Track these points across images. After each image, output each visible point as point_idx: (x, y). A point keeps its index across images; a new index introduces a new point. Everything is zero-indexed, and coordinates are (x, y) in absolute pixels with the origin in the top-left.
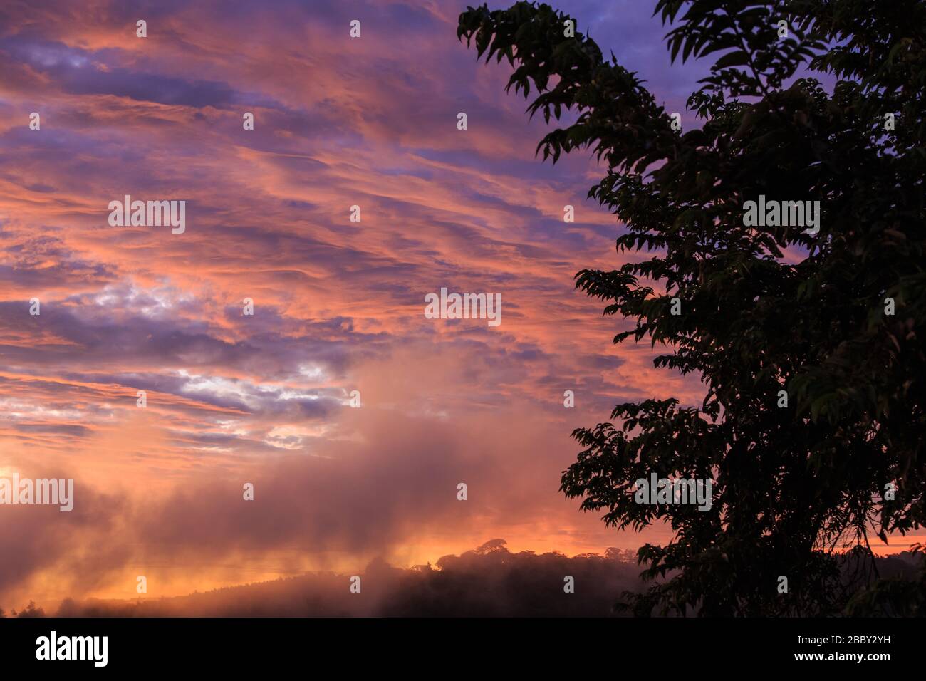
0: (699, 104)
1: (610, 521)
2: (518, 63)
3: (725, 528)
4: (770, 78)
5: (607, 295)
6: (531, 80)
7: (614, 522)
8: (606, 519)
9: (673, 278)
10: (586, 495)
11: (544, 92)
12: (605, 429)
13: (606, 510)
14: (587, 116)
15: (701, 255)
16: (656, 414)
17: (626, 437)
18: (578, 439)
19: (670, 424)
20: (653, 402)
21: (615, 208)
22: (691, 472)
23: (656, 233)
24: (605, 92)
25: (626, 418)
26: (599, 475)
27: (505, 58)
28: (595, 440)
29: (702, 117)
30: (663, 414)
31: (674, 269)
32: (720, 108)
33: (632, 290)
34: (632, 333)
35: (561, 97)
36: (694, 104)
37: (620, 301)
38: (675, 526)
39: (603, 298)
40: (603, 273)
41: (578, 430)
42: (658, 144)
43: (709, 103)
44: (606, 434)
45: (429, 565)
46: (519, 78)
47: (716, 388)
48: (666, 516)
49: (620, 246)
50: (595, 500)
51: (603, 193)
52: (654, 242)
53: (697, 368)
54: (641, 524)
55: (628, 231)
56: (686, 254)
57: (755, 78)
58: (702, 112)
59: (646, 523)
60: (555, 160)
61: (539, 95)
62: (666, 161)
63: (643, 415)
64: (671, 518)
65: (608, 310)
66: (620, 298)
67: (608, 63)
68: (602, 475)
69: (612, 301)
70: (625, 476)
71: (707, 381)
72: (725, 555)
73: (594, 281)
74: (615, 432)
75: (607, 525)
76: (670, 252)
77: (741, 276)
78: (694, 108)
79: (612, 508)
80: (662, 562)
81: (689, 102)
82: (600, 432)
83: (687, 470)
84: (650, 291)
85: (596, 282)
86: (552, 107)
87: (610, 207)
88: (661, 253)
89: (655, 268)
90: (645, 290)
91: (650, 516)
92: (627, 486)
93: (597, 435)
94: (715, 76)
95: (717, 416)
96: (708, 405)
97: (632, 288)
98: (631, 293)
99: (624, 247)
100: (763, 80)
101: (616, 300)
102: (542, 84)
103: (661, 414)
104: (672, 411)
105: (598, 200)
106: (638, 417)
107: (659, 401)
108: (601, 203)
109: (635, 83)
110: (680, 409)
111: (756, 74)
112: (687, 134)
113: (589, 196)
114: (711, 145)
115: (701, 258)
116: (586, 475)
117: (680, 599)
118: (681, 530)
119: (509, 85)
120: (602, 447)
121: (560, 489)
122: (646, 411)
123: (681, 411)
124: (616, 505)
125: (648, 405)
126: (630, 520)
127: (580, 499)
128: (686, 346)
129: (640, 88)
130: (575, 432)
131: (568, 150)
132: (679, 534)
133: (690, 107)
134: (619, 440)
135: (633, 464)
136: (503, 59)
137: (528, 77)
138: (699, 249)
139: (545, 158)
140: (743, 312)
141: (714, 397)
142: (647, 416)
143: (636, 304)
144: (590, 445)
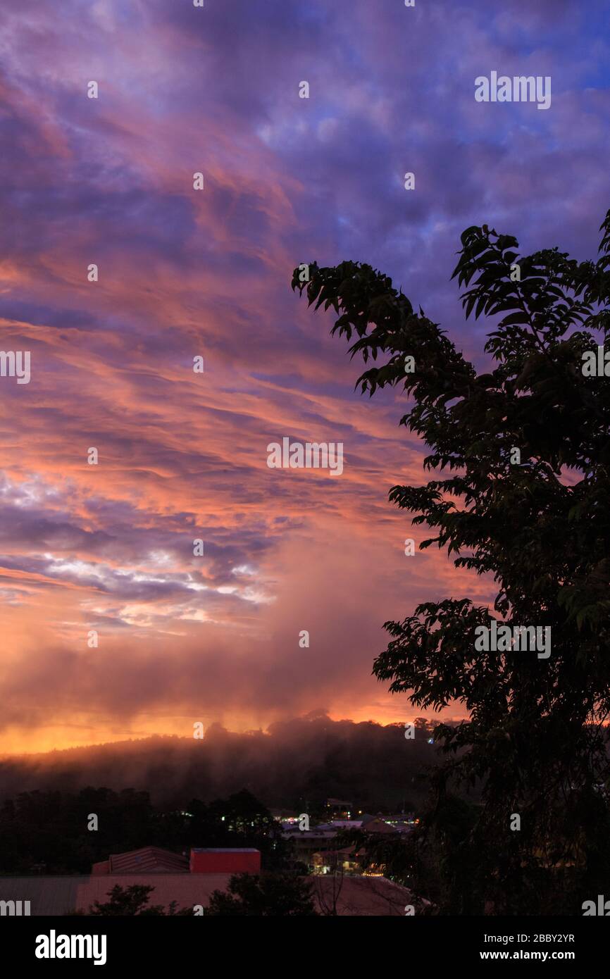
0: (495, 348)
1: (415, 701)
2: (342, 312)
3: (510, 709)
4: (546, 335)
5: (416, 507)
6: (352, 326)
7: (419, 702)
8: (412, 699)
9: (471, 494)
10: (394, 679)
11: (364, 336)
12: (413, 622)
13: (411, 692)
14: (397, 359)
15: (494, 475)
16: (453, 612)
17: (429, 630)
18: (388, 631)
19: (463, 621)
20: (450, 602)
21: (422, 434)
22: (483, 661)
23: (457, 456)
24: (411, 340)
25: (427, 615)
26: (405, 662)
27: (332, 307)
28: (403, 631)
29: (497, 359)
30: (459, 612)
31: (472, 486)
32: (512, 353)
33: (437, 504)
34: (435, 540)
35: (376, 342)
36: (491, 348)
37: (426, 513)
38: (469, 707)
39: (412, 510)
40: (413, 489)
41: (389, 622)
42: (454, 384)
43: (503, 348)
44: (412, 626)
45: (261, 731)
46: (342, 324)
47: (506, 589)
48: (462, 697)
49: (427, 465)
50: (402, 683)
51: (412, 421)
52: (456, 462)
53: (491, 570)
54: (441, 705)
55: (434, 453)
56: (482, 474)
57: (534, 334)
58: (498, 355)
59: (445, 704)
60: (372, 394)
61: (359, 339)
62: (462, 398)
63: (442, 613)
64: (467, 699)
65: (415, 520)
66: (426, 510)
67: (417, 314)
68: (407, 662)
69: (420, 513)
70: (427, 664)
71: (500, 580)
72: (508, 735)
73: (405, 495)
74: (419, 625)
75: (413, 704)
76: (468, 472)
77: (524, 498)
78: (491, 351)
79: (417, 689)
80: (454, 740)
81: (487, 346)
82: (408, 625)
83: (480, 659)
84: (452, 505)
85: (407, 497)
86: (370, 349)
87: (418, 434)
88: (462, 472)
89: (456, 485)
90: (448, 504)
91: (448, 698)
92: (428, 672)
93: (404, 627)
94: (502, 331)
95: (506, 612)
96: (499, 604)
97: (436, 501)
98: (436, 506)
99: (430, 465)
100: (541, 336)
101: (423, 511)
102: (362, 331)
103: (457, 612)
104: (467, 610)
105: (409, 426)
106: (437, 614)
107: (455, 601)
108: (411, 430)
109: (438, 333)
110: (473, 607)
111: (535, 331)
112: (479, 377)
113: (401, 423)
114: (500, 387)
115: (494, 478)
116: (394, 663)
117: (470, 773)
118: (475, 710)
119: (334, 329)
120: (409, 637)
121: (373, 673)
122: (445, 610)
123: (474, 610)
124: (420, 687)
125: (446, 604)
126: (431, 701)
127: (390, 682)
128: (483, 550)
129: (442, 337)
130: (386, 624)
131: (382, 386)
132: (473, 713)
133: (487, 351)
134: (424, 633)
135: (434, 654)
136: (329, 307)
137: (350, 324)
138: (492, 470)
139: (363, 392)
140: (526, 528)
141: (504, 596)
142: (445, 613)
143: (438, 515)
144: (399, 637)
